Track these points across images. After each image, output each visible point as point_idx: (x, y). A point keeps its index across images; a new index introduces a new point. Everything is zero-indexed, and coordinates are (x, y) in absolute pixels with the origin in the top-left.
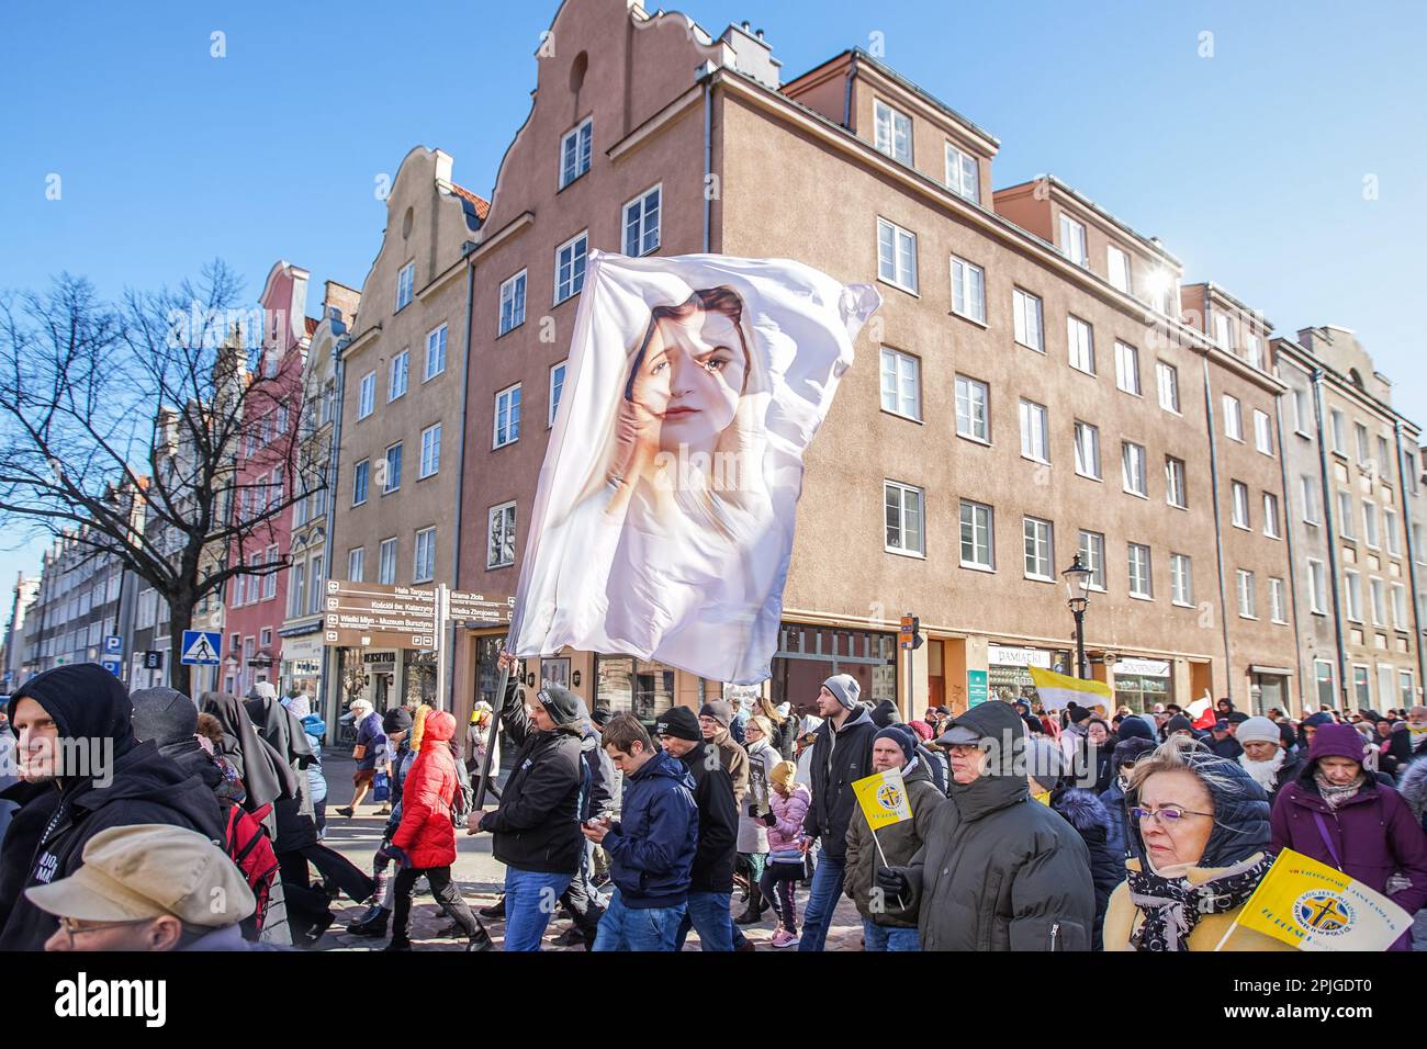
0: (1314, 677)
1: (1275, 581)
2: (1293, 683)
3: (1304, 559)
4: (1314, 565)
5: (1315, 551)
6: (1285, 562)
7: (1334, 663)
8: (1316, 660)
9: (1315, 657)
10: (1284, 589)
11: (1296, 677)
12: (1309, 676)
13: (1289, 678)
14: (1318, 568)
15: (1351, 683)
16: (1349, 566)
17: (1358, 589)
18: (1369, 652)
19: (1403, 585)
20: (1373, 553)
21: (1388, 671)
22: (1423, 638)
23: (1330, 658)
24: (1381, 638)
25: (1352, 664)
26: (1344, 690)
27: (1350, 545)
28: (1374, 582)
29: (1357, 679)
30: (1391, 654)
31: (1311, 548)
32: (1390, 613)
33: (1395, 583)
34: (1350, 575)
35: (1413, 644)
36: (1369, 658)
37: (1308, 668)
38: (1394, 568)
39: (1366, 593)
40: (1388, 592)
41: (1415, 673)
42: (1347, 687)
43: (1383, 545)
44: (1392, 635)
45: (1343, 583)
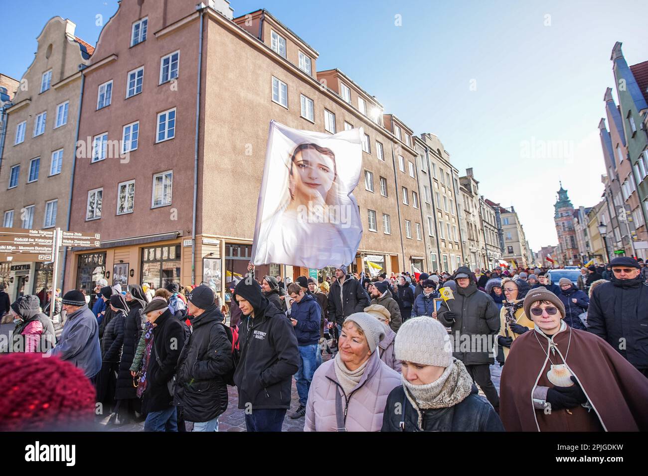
0: (431, 260)
1: (418, 224)
2: (425, 262)
3: (426, 216)
4: (429, 218)
5: (429, 213)
6: (420, 217)
7: (437, 254)
9: (431, 252)
10: (420, 227)
11: (426, 260)
12: (430, 259)
13: (423, 261)
15: (443, 261)
16: (440, 219)
17: (443, 227)
18: (447, 250)
19: (456, 225)
20: (447, 214)
21: (453, 256)
22: (463, 244)
23: (436, 253)
24: (450, 245)
25: (442, 254)
26: (440, 264)
27: (440, 211)
28: (448, 225)
29: (444, 260)
30: (454, 250)
31: (428, 212)
32: (453, 236)
33: (454, 225)
34: (440, 222)
35: (460, 246)
36: (447, 252)
37: (429, 256)
38: (453, 220)
39: (445, 228)
40: (452, 228)
41: (461, 257)
42: (441, 263)
43: (450, 211)
44: (454, 243)
45: (438, 225)
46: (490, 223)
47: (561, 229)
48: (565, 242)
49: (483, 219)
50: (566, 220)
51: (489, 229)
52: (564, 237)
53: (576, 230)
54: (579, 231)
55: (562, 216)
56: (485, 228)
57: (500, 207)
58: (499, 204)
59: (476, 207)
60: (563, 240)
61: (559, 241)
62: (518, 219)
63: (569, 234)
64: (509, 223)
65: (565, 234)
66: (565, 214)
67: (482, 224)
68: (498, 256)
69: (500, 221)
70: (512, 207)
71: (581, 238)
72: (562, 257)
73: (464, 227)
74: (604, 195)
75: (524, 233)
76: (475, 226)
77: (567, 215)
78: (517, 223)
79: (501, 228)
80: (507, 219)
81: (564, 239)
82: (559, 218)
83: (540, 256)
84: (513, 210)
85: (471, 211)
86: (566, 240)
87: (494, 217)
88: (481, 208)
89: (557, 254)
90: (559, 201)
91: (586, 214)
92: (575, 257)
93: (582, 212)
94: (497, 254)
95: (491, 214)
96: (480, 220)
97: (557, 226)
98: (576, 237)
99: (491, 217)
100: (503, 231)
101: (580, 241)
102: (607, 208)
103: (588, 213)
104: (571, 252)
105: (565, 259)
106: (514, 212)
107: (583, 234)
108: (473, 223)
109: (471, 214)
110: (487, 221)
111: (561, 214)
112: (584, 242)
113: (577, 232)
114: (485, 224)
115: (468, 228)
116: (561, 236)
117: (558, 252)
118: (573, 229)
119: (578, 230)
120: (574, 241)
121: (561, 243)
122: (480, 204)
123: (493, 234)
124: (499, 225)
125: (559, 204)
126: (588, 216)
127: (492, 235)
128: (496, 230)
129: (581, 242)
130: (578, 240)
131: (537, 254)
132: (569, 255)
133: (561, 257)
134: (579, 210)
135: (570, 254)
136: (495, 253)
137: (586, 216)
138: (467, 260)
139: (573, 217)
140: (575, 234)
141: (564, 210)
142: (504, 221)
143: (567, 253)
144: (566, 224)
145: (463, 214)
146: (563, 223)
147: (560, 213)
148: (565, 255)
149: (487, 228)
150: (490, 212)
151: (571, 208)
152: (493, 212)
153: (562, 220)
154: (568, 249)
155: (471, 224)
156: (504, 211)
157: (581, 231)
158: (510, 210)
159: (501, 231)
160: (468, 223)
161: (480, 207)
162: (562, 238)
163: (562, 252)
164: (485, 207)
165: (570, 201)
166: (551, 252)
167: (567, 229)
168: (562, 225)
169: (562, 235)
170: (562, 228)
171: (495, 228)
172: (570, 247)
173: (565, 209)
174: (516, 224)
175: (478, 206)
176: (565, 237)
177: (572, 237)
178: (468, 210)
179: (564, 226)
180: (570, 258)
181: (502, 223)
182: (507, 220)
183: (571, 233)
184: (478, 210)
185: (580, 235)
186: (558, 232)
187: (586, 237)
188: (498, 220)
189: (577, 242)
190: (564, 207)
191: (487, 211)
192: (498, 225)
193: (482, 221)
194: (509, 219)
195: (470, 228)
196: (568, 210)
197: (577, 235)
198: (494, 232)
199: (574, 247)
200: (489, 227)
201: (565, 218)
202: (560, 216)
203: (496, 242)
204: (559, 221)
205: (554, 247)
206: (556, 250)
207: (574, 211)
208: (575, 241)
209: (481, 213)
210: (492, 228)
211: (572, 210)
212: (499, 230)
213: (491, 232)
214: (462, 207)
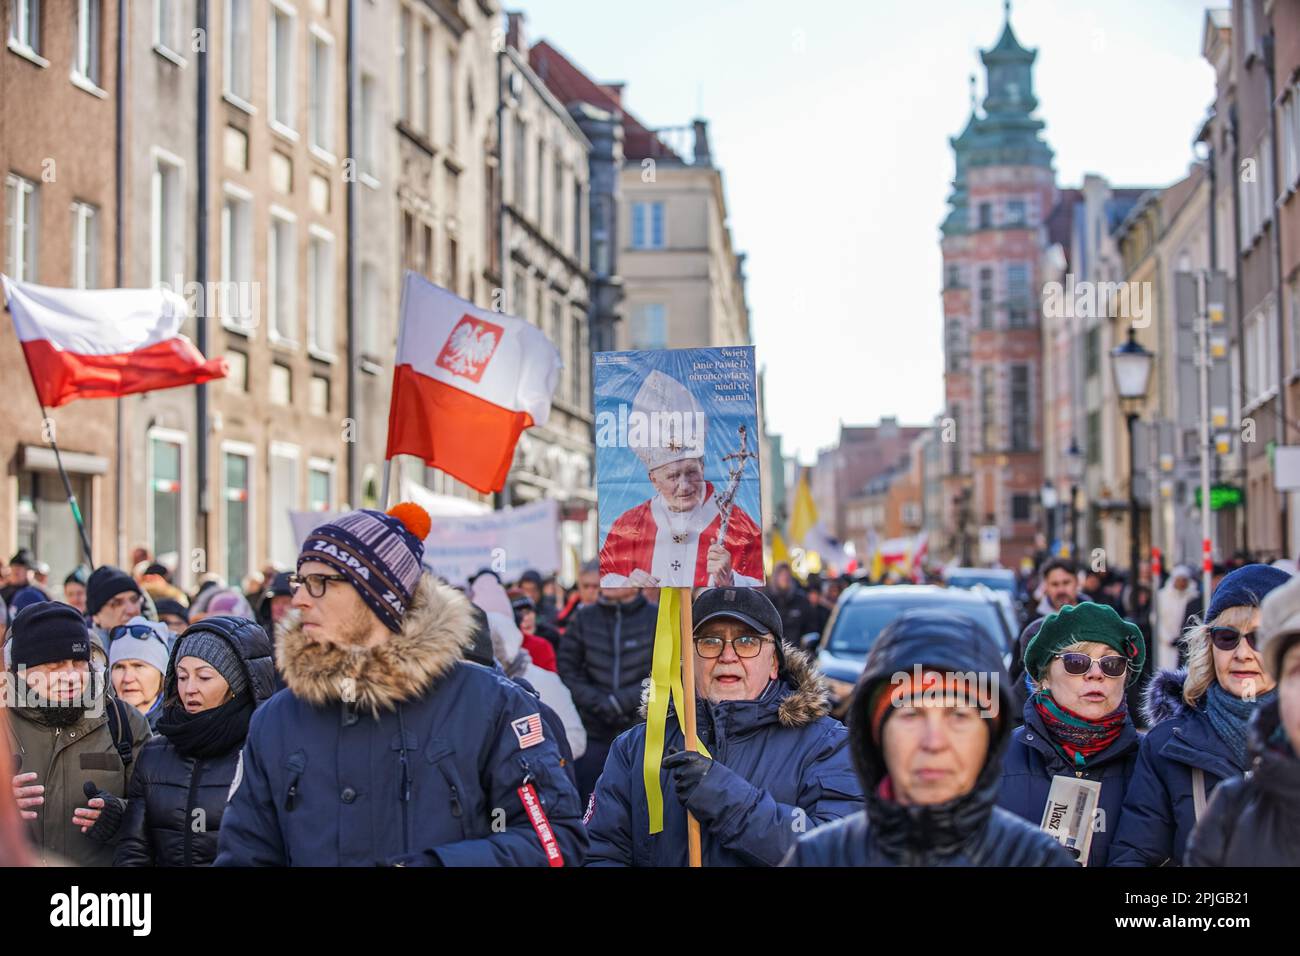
0: (150, 478)
1: (84, 211)
2: (103, 495)
3: (146, 151)
4: (165, 169)
5: (169, 132)
6: (107, 159)
7: (186, 438)
8: (156, 433)
9: (152, 424)
10: (100, 234)
11: (111, 478)
12: (137, 476)
13: (97, 483)
14: (172, 177)
15: (223, 494)
16: (236, 180)
17: (246, 245)
18: (256, 413)
19: (331, 235)
20: (282, 148)
21: (290, 462)
22: (359, 378)
23: (181, 428)
24: (279, 376)
25: (223, 444)
26: (202, 515)
27: (239, 122)
28: (278, 225)
29: (231, 484)
30: (296, 418)
31: (164, 127)
32: (302, 311)
33: (317, 230)
34: (233, 204)
35: (339, 390)
36: (253, 427)
37: (137, 454)
38: (318, 189)
39: (260, 256)
40: (302, 253)
41: (338, 470)
42: (210, 503)
43: (302, 129)
44: (302, 366)
45: (220, 222)
46: (547, 232)
47: (966, 308)
48: (976, 403)
49: (508, 197)
50: (1003, 253)
51: (540, 275)
52: (976, 367)
53: (1048, 327)
54: (1063, 338)
55: (985, 225)
56: (509, 269)
57: (628, 121)
58: (617, 88)
59: (472, 105)
60: (968, 392)
61: (949, 393)
62: (723, 214)
63: (1007, 353)
64: (667, 241)
65: (987, 348)
66: (1001, 215)
67: (496, 236)
68: (568, 475)
69: (613, 220)
70: (700, 127)
71: (1064, 387)
72: (948, 508)
73: (382, 247)
74: (1205, 135)
75: (744, 313)
76: (453, 245)
77: (1012, 217)
78: (716, 243)
79: (612, 271)
80: (657, 207)
81: (976, 386)
82: (967, 233)
83: (825, 487)
84: (702, 149)
85: (438, 139)
86: (987, 392)
87: (578, 188)
88: (507, 116)
89: (924, 481)
90: (982, 114)
91: (1112, 231)
92: (1021, 506)
93: (1093, 213)
94: (564, 457)
95: (559, 166)
96: (489, 204)
97: (952, 285)
98: (1040, 374)
99: (559, 185)
100: (619, 294)
101: (1057, 403)
102: (1205, 221)
103: (1122, 231)
104: (999, 477)
105: (964, 517)
106: (709, 165)
107: (1080, 365)
108: (437, 226)
109: (438, 160)
110: (530, 214)
111: (985, 208)
112: (1080, 413)
113: (1049, 342)
114: (515, 238)
115: (406, 259)
116: (964, 363)
117: (932, 471)
118: (1032, 319)
119: (1055, 334)
120: (1026, 409)
121: (954, 411)
122: (505, 85)
123: (557, 310)
124: (603, 252)
125: (978, 141)
126: (1121, 244)
127: (548, 320)
128: (578, 289)
129: (1065, 414)
130: (1050, 395)
131: (807, 475)
132: (989, 499)
133: (942, 504)
134: (1076, 197)
135: (993, 487)
136: (554, 452)
137: (1108, 246)
138: (371, 491)
139: (1042, 237)
140: (1039, 353)
141: (1001, 187)
142: (638, 219)
143: (979, 479)
144: (998, 283)
145: (382, 150)
146: (986, 274)
147: (975, 201)
148: (967, 495)
149: (526, 264)
150: (558, 153)
151: (1039, 175)
152: (574, 150)
153: (986, 249)
154: (988, 453)
155: (428, 231)
156: (643, 145)
157: (1072, 341)
158: (683, 145)
159: (606, 296)
160: (408, 219)
161: (502, 106)
162: (968, 373)
163: (956, 471)
164: (530, 109)
165: (1041, 125)
166: (894, 461)
167: (999, 318)
168: (975, 285)
169: (968, 355)
170: (976, 304)
171: (572, 268)
172: (999, 441)
173: (1006, 174)
174: (705, 250)
175: (487, 104)
176: (985, 371)
177: (1020, 375)
178: (417, 126)
179: (986, 294)
180: (990, 519)
181: (624, 236)
182: (657, 219)
183: (1020, 347)
184: (481, 129)
185: (1063, 367)
186: (951, 325)
187: (1092, 386)
188: (599, 210)
189: (1041, 407)
190: (1004, 162)
191: (541, 144)
192: (594, 245)
193: (501, 212)
194: (668, 213)
195: (419, 259)
196: (1023, 189)
197: (1049, 360)
198: (565, 301)
199: (1024, 448)
200: (538, 257)
201: (999, 239)
202: (974, 222)
203: (568, 373)
204: (965, 253)
205: (913, 433)
206: (923, 453)
207: (1056, 199)
208: (1033, 402)
209: (497, 153)
210: (556, 270)
211: (1047, 188)
212: (596, 285)
213: (549, 297)
214: (385, 107)
